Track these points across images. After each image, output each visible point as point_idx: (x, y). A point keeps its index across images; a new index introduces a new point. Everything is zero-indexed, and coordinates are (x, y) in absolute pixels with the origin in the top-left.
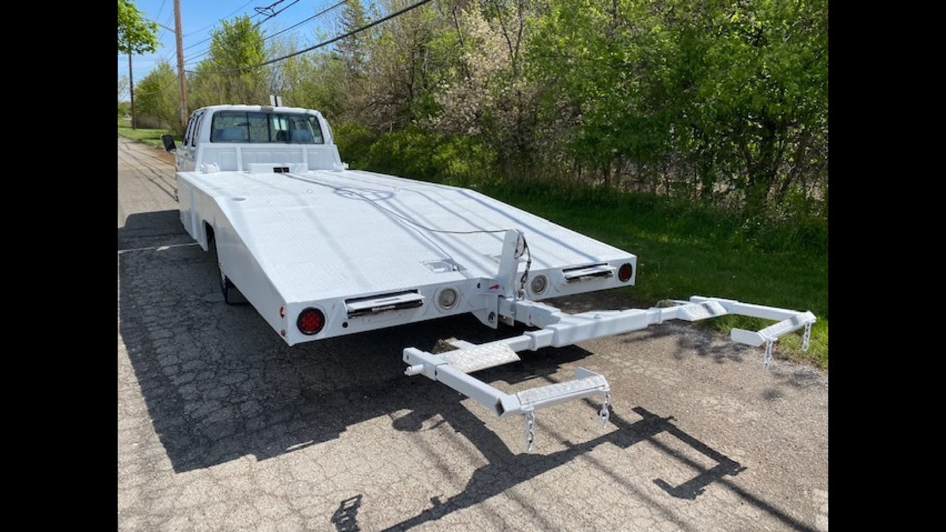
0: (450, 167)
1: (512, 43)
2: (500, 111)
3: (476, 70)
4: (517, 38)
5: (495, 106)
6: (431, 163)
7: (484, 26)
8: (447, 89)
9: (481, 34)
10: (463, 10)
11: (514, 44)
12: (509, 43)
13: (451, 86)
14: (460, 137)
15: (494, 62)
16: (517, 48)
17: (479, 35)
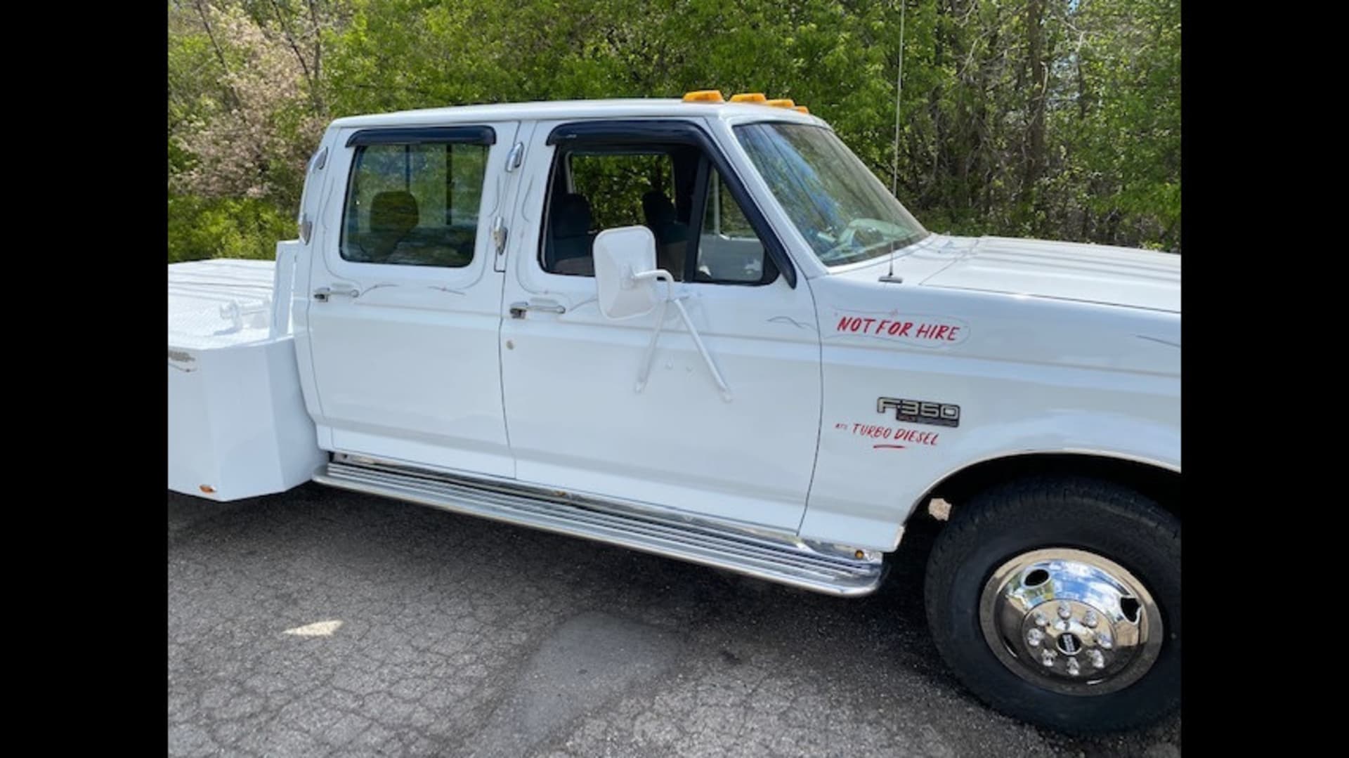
0: (226, 247)
1: (306, 61)
2: (300, 161)
3: (250, 98)
4: (314, 53)
5: (291, 153)
6: (190, 243)
7: (252, 33)
8: (203, 128)
9: (250, 43)
10: (210, 6)
11: (310, 62)
12: (302, 60)
13: (208, 123)
14: (236, 200)
15: (279, 87)
16: (316, 68)
17: (248, 46)
